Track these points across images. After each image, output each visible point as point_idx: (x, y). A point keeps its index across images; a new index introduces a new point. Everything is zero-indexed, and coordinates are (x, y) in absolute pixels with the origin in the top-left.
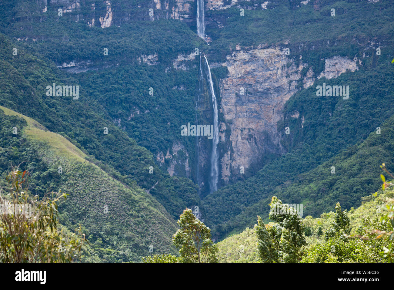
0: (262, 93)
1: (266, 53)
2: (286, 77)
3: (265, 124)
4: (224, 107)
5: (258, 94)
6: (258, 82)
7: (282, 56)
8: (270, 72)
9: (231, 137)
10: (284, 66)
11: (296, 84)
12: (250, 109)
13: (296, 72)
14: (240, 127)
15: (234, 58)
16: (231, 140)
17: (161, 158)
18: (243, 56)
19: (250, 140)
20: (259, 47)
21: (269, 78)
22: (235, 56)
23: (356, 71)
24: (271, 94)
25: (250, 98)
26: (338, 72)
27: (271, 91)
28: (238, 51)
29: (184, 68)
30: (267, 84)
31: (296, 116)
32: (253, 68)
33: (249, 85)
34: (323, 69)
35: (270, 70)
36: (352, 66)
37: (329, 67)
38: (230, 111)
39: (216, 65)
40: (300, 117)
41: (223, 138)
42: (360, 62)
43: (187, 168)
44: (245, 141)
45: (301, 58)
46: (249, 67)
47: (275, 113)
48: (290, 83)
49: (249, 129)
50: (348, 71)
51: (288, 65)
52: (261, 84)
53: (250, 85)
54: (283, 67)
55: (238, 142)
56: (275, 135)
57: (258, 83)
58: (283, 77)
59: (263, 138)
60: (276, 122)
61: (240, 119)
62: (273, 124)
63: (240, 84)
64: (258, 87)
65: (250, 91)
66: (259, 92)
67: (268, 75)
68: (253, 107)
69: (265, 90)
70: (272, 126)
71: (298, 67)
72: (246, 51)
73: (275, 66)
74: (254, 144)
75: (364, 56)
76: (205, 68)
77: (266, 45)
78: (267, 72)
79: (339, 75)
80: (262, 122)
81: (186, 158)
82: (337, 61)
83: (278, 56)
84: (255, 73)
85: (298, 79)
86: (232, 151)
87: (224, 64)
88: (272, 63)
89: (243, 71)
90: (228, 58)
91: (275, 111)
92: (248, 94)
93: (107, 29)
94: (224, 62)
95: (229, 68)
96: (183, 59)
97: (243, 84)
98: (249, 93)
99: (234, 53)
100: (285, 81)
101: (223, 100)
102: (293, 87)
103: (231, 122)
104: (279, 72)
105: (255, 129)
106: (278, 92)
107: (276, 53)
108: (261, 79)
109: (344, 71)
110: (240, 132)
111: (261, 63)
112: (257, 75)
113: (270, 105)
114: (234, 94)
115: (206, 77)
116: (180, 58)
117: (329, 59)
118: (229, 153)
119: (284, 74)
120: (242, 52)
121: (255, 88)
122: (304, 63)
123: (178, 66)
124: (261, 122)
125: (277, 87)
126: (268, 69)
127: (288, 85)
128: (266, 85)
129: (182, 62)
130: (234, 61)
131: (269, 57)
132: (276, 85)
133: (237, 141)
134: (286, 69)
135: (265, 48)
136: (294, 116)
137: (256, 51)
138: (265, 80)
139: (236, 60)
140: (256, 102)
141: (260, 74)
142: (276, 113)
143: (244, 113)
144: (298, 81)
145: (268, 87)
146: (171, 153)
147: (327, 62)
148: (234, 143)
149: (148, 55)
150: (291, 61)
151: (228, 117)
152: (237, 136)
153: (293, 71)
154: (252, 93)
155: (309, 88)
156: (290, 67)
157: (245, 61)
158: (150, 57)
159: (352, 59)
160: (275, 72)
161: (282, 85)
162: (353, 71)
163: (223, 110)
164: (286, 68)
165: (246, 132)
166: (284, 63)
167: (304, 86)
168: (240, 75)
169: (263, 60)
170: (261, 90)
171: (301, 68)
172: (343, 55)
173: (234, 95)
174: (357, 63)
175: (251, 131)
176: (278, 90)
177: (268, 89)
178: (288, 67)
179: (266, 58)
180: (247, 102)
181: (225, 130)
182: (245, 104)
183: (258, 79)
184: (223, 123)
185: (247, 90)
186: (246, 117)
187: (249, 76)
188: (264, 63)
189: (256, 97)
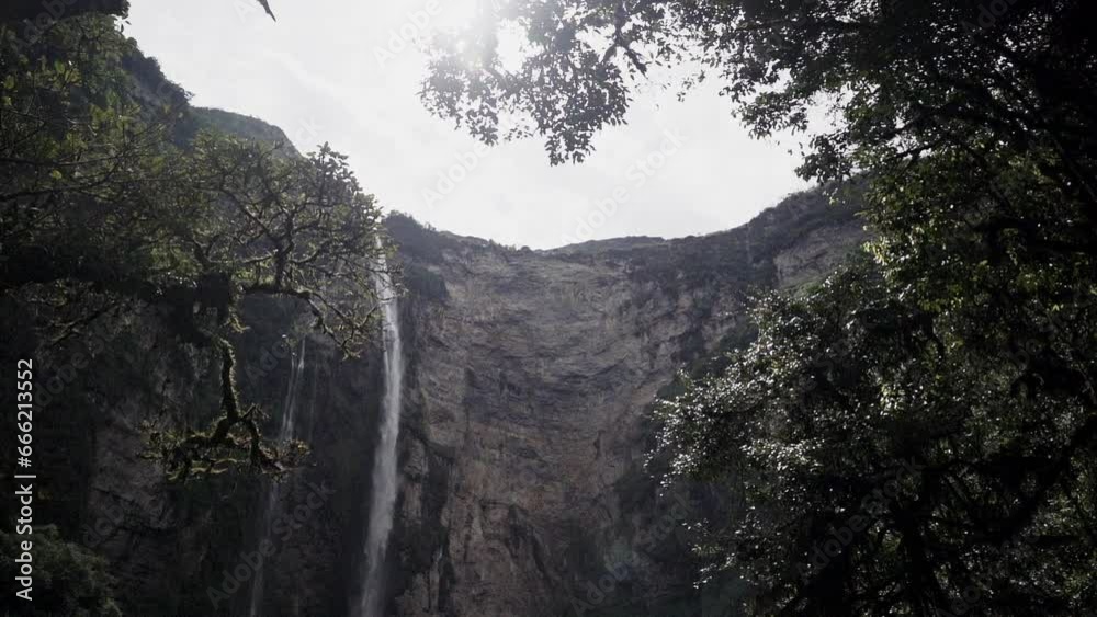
0: (555, 390)
1: (565, 271)
2: (637, 335)
3: (568, 497)
5: (538, 393)
6: (542, 351)
7: (615, 281)
8: (579, 324)
9: (445, 510)
10: (627, 305)
11: (677, 348)
12: (514, 439)
13: (670, 316)
14: (480, 494)
15: (465, 263)
16: (444, 522)
18: (495, 266)
19: (517, 548)
21: (576, 341)
24: (583, 395)
25: (511, 404)
27: (583, 386)
30: (570, 360)
32: (525, 307)
33: (512, 358)
34: (768, 283)
35: (579, 319)
37: (794, 274)
38: (444, 417)
44: (495, 544)
45: (680, 276)
46: (512, 304)
47: (603, 454)
48: (652, 350)
49: (512, 510)
51: (640, 302)
52: (553, 360)
53: (516, 361)
54: (624, 308)
55: (471, 544)
56: (607, 531)
57: (541, 355)
58: (623, 336)
59: (563, 545)
60: (612, 481)
61: (479, 465)
62: (598, 491)
63: (483, 346)
64: (541, 371)
65: (513, 382)
66: (545, 387)
67: (576, 333)
68: (522, 437)
69: (565, 378)
70: (595, 501)
71: (675, 299)
73: (595, 310)
74: (531, 564)
78: (568, 323)
80: (555, 492)
82: (825, 246)
83: (602, 282)
84: (533, 324)
86: (447, 574)
87: (435, 270)
88: (584, 300)
89: (492, 308)
90: (447, 256)
91: (602, 448)
92: (506, 391)
94: (435, 262)
95: (450, 287)
97: (493, 350)
98: (511, 387)
99: (468, 250)
100: (634, 346)
102: (663, 361)
104: (611, 323)
105: (530, 513)
106: (609, 387)
107: (597, 274)
108: (552, 343)
110: (477, 510)
111: (550, 296)
112: (538, 330)
113: (580, 430)
114: (462, 371)
117: (789, 251)
118: (435, 577)
119: (628, 328)
120: (491, 255)
121: (532, 372)
122: (691, 289)
124: (552, 489)
125: (606, 370)
126: (574, 317)
127: (646, 356)
128: (568, 364)
130: (467, 273)
131: (575, 283)
132: (602, 363)
133: (468, 538)
134: (634, 311)
138: (566, 347)
139: (473, 269)
140: (532, 422)
141: (550, 327)
142: (607, 453)
143: (493, 451)
144: (682, 338)
145: (575, 368)
147: (784, 261)
148: (455, 542)
150: (649, 286)
151: (436, 434)
152: (471, 518)
153: (659, 312)
154: (520, 389)
156: (650, 304)
157: (501, 282)
160: (595, 324)
161: (622, 361)
163: (424, 404)
164: (633, 307)
165: (498, 515)
166: (626, 296)
168: (483, 319)
169: (555, 290)
170: (549, 379)
171: (685, 301)
173: (460, 374)
175: (521, 516)
176: (610, 381)
177: (575, 377)
178: (640, 306)
179: (567, 286)
180: (502, 415)
181: (425, 478)
182: (494, 420)
183: (541, 343)
184: (418, 443)
185: (503, 376)
186: (497, 463)
187: (514, 331)
188: (559, 300)
189: (533, 405)
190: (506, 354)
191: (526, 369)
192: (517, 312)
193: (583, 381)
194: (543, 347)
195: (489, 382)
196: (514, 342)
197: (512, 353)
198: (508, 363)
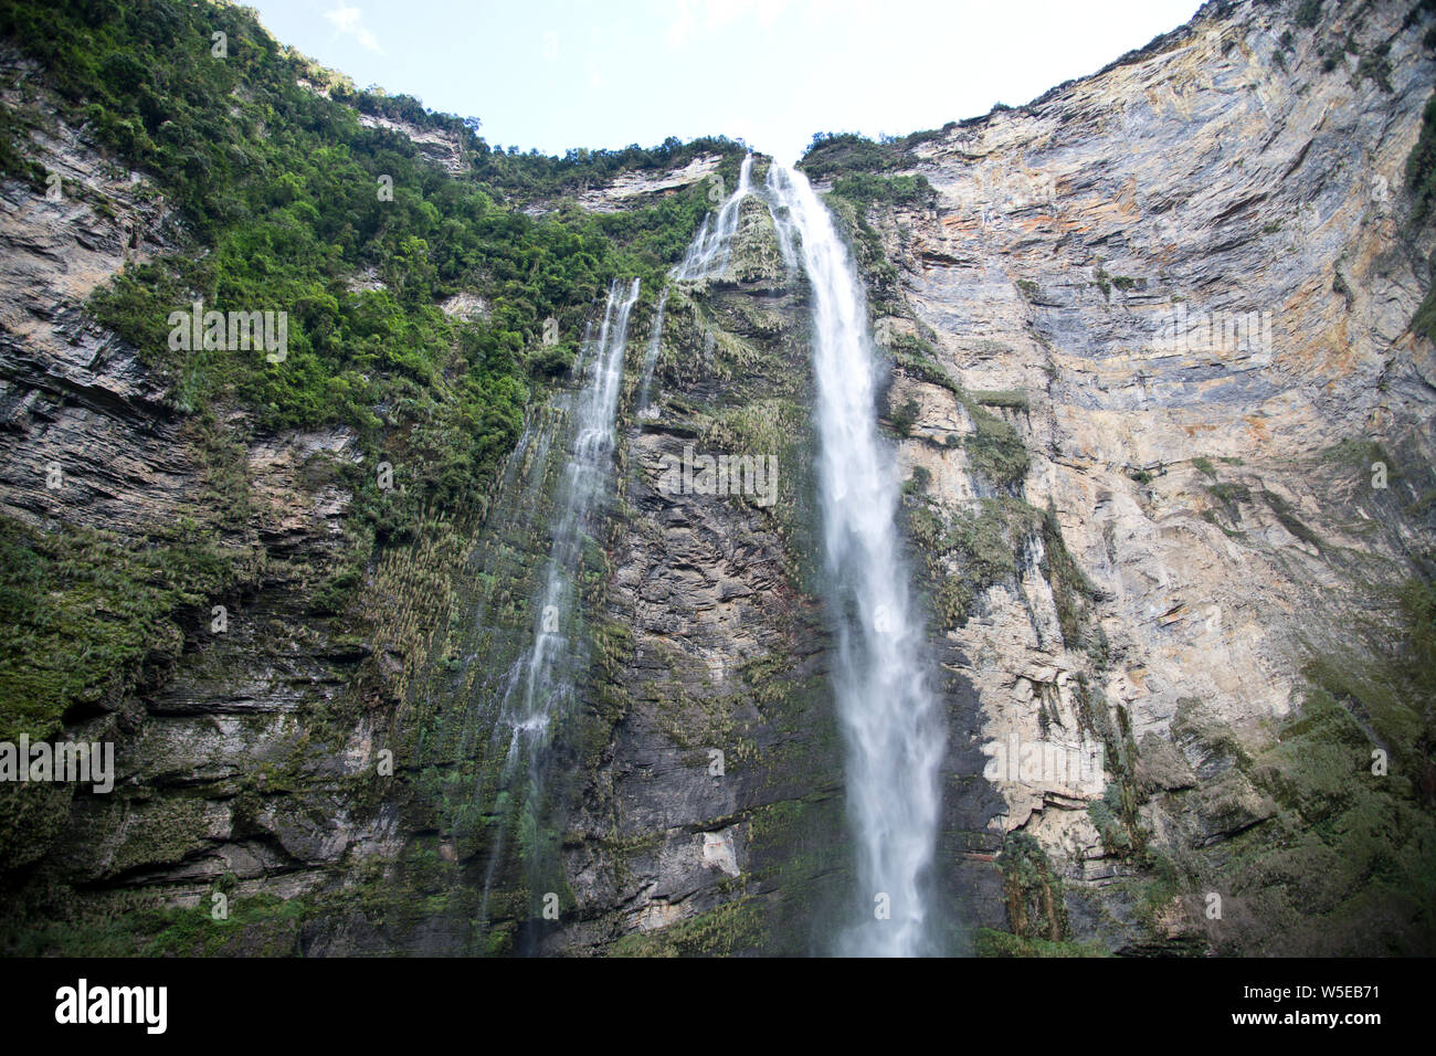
0: (1212, 251)
1: (1144, 72)
2: (1331, 67)
3: (1320, 406)
5: (1182, 271)
6: (1157, 201)
7: (1246, 26)
9: (1033, 483)
10: (1286, 40)
16: (1036, 501)
18: (1014, 129)
19: (1236, 518)
21: (1214, 153)
22: (962, 139)
24: (1271, 229)
28: (980, 124)
30: (1218, 186)
33: (1102, 241)
35: (1204, 121)
38: (987, 352)
41: (955, 484)
44: (1180, 522)
47: (1360, 292)
48: (1373, 65)
49: (1202, 464)
52: (1182, 204)
53: (1116, 243)
54: (1282, 49)
55: (1120, 532)
57: (1156, 210)
58: (1303, 90)
61: (1105, 416)
62: (1379, 359)
63: (1037, 241)
64: (1169, 233)
65: (1123, 274)
66: (1190, 253)
67: (1207, 143)
69: (1221, 221)
70: (1383, 380)
72: (1024, 110)
73: (1231, 91)
74: (1279, 537)
78: (1186, 139)
80: (1289, 408)
83: (1223, 48)
86: (1071, 583)
88: (1201, 90)
89: (1034, 184)
91: (1354, 286)
92: (1115, 293)
94: (906, 166)
95: (941, 184)
97: (1061, 241)
99: (958, 132)
103: (1010, 400)
105: (1246, 459)
106: (1317, 188)
107: (1205, 45)
108: (1169, 180)
111: (1133, 121)
112: (1132, 177)
113: (1294, 286)
114: (1007, 286)
119: (1309, 70)
120: (1002, 119)
124: (1283, 409)
125: (1298, 160)
126: (1193, 123)
127: (1367, 82)
128: (1215, 195)
130: (968, 158)
131: (1171, 78)
132: (1282, 155)
133: (1109, 525)
134: (1305, 38)
139: (977, 151)
141: (1152, 160)
142: (1366, 286)
145: (1232, 194)
148: (1078, 535)
151: (979, 379)
154: (1142, 281)
157: (1033, 146)
161: (1319, 127)
164: (1299, 34)
165: (1178, 481)
166: (1277, 32)
168: (1020, 202)
169: (1141, 107)
170: (1190, 237)
173: (1006, 292)
175: (1225, 468)
177: (1239, 208)
178: (1311, 23)
179: (1158, 91)
180: (1127, 331)
181: (969, 440)
182: (1114, 345)
183: (1147, 191)
184: (929, 388)
185: (1101, 275)
186: (1144, 405)
187: (1091, 199)
188: (1153, 117)
189: (1179, 293)
190: (1087, 240)
191: (1138, 244)
192: (1082, 172)
193: (1260, 207)
194: (1157, 194)
195: (1074, 292)
196: (1097, 213)
197: (1101, 232)
198: (1101, 251)
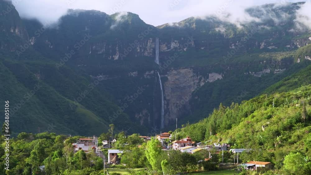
0: (183, 88)
1: (184, 71)
4: (166, 93)
5: (181, 88)
7: (191, 72)
8: (186, 79)
12: (178, 94)
13: (197, 79)
14: (173, 102)
15: (170, 73)
17: (137, 116)
18: (175, 72)
20: (181, 68)
21: (186, 82)
22: (171, 72)
23: (221, 79)
24: (186, 88)
25: (177, 90)
26: (214, 79)
28: (173, 70)
29: (149, 77)
31: (196, 98)
32: (179, 77)
34: (208, 78)
36: (220, 77)
37: (211, 77)
39: (163, 76)
40: (198, 98)
41: (166, 107)
42: (223, 75)
43: (149, 120)
45: (199, 73)
46: (177, 77)
48: (194, 84)
50: (218, 79)
51: (194, 76)
52: (182, 84)
54: (191, 77)
56: (188, 106)
59: (183, 107)
61: (173, 99)
71: (198, 77)
72: (176, 70)
73: (188, 77)
75: (225, 73)
76: (158, 77)
77: (184, 67)
79: (215, 80)
81: (149, 116)
82: (214, 75)
84: (180, 79)
85: (197, 82)
86: (169, 113)
87: (166, 76)
89: (174, 78)
90: (168, 73)
93: (116, 60)
94: (166, 74)
95: (168, 77)
96: (148, 73)
98: (177, 88)
99: (171, 71)
100: (192, 83)
101: (166, 91)
103: (169, 100)
104: (190, 79)
109: (217, 79)
110: (173, 104)
115: (158, 81)
116: (147, 73)
118: (168, 113)
119: (192, 80)
120: (174, 70)
121: (180, 86)
122: (200, 75)
123: (147, 76)
126: (185, 78)
129: (148, 75)
132: (189, 85)
133: (172, 108)
134: (193, 78)
135: (184, 69)
136: (195, 98)
137: (180, 70)
138: (184, 82)
140: (180, 92)
141: (182, 80)
144: (198, 83)
146: (142, 114)
147: (210, 75)
148: (170, 109)
149: (133, 72)
150: (195, 74)
151: (167, 98)
152: (172, 106)
153: (196, 78)
155: (203, 86)
157: (175, 74)
158: (134, 73)
159: (220, 74)
160: (188, 79)
161: (191, 85)
162: (220, 79)
163: (166, 95)
166: (192, 75)
167: (200, 85)
168: (173, 80)
169: (183, 74)
170: (182, 86)
172: (216, 72)
173: (170, 89)
174: (222, 76)
176: (190, 87)
177: (185, 86)
178: (193, 77)
180: (176, 92)
187: (177, 81)
189: (180, 90)
190: (176, 84)
195: (174, 88)
